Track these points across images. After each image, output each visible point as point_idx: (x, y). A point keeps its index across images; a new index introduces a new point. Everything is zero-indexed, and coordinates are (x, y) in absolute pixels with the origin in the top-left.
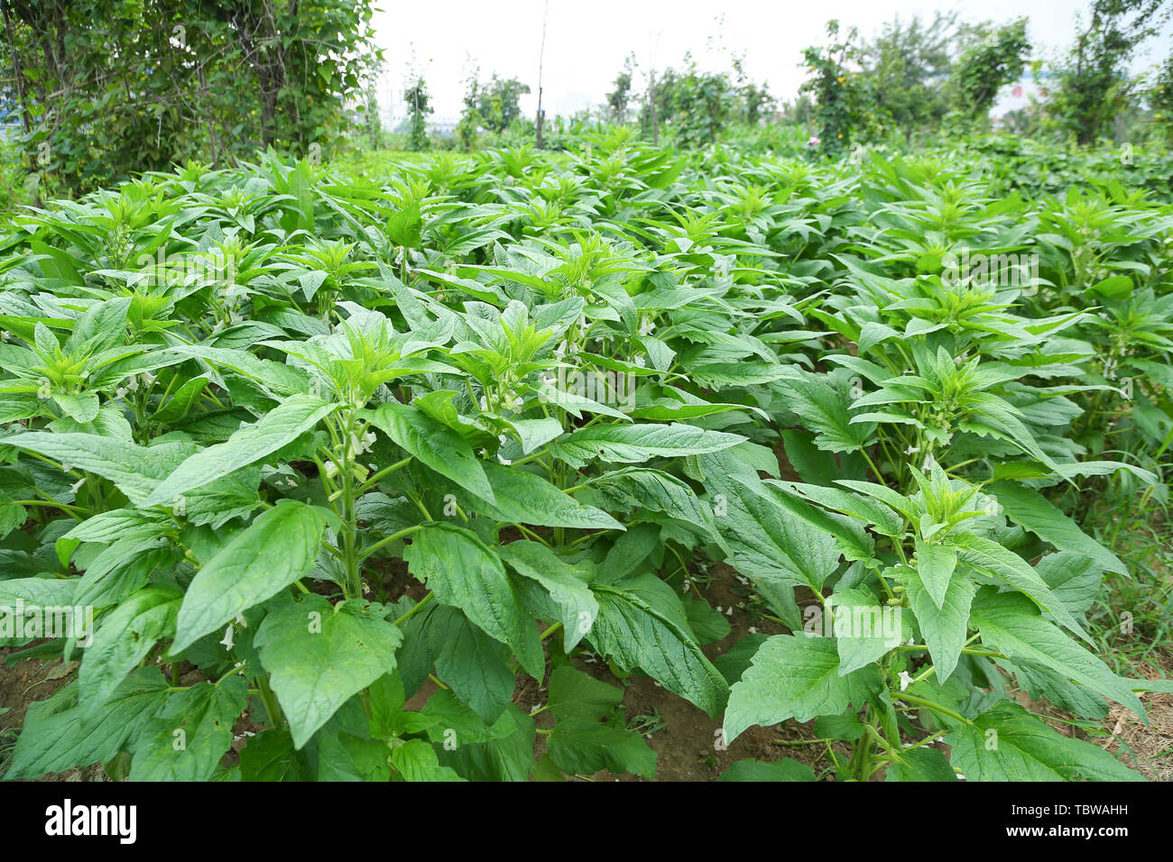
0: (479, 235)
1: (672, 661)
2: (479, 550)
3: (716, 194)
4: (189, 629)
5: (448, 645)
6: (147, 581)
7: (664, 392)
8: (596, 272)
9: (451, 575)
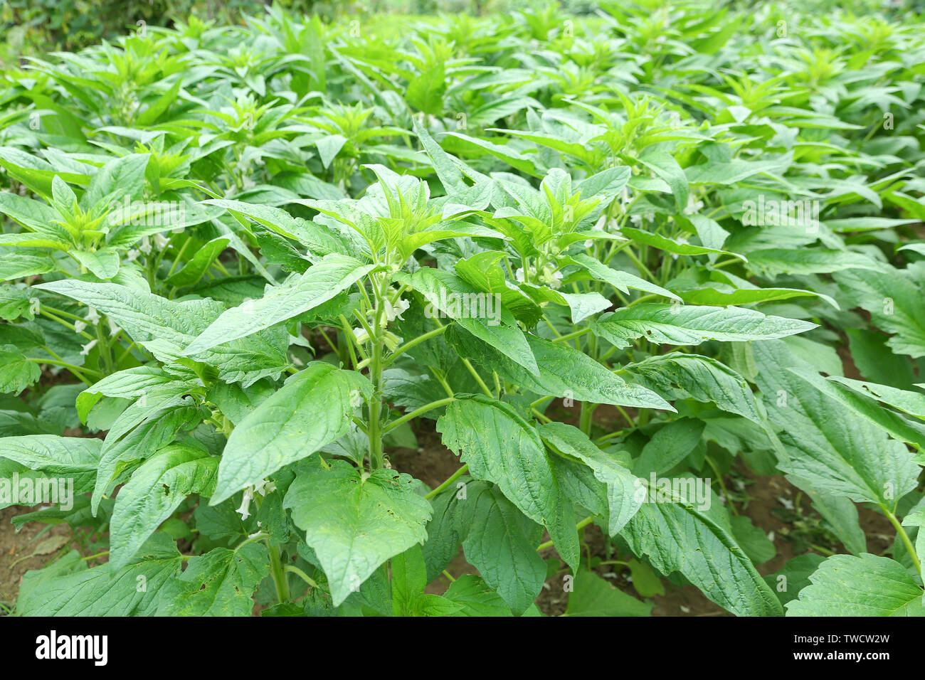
0: (505, 102)
1: (717, 568)
2: (517, 425)
3: (774, 59)
4: (229, 481)
5: (476, 525)
6: (174, 438)
7: (712, 277)
8: (643, 143)
9: (488, 449)
